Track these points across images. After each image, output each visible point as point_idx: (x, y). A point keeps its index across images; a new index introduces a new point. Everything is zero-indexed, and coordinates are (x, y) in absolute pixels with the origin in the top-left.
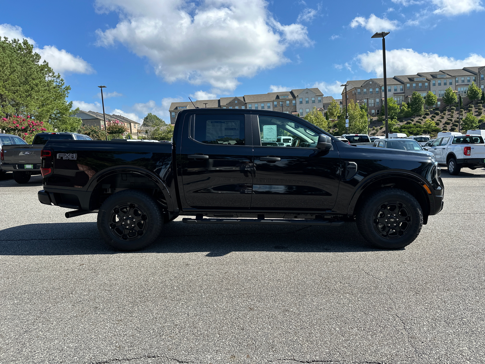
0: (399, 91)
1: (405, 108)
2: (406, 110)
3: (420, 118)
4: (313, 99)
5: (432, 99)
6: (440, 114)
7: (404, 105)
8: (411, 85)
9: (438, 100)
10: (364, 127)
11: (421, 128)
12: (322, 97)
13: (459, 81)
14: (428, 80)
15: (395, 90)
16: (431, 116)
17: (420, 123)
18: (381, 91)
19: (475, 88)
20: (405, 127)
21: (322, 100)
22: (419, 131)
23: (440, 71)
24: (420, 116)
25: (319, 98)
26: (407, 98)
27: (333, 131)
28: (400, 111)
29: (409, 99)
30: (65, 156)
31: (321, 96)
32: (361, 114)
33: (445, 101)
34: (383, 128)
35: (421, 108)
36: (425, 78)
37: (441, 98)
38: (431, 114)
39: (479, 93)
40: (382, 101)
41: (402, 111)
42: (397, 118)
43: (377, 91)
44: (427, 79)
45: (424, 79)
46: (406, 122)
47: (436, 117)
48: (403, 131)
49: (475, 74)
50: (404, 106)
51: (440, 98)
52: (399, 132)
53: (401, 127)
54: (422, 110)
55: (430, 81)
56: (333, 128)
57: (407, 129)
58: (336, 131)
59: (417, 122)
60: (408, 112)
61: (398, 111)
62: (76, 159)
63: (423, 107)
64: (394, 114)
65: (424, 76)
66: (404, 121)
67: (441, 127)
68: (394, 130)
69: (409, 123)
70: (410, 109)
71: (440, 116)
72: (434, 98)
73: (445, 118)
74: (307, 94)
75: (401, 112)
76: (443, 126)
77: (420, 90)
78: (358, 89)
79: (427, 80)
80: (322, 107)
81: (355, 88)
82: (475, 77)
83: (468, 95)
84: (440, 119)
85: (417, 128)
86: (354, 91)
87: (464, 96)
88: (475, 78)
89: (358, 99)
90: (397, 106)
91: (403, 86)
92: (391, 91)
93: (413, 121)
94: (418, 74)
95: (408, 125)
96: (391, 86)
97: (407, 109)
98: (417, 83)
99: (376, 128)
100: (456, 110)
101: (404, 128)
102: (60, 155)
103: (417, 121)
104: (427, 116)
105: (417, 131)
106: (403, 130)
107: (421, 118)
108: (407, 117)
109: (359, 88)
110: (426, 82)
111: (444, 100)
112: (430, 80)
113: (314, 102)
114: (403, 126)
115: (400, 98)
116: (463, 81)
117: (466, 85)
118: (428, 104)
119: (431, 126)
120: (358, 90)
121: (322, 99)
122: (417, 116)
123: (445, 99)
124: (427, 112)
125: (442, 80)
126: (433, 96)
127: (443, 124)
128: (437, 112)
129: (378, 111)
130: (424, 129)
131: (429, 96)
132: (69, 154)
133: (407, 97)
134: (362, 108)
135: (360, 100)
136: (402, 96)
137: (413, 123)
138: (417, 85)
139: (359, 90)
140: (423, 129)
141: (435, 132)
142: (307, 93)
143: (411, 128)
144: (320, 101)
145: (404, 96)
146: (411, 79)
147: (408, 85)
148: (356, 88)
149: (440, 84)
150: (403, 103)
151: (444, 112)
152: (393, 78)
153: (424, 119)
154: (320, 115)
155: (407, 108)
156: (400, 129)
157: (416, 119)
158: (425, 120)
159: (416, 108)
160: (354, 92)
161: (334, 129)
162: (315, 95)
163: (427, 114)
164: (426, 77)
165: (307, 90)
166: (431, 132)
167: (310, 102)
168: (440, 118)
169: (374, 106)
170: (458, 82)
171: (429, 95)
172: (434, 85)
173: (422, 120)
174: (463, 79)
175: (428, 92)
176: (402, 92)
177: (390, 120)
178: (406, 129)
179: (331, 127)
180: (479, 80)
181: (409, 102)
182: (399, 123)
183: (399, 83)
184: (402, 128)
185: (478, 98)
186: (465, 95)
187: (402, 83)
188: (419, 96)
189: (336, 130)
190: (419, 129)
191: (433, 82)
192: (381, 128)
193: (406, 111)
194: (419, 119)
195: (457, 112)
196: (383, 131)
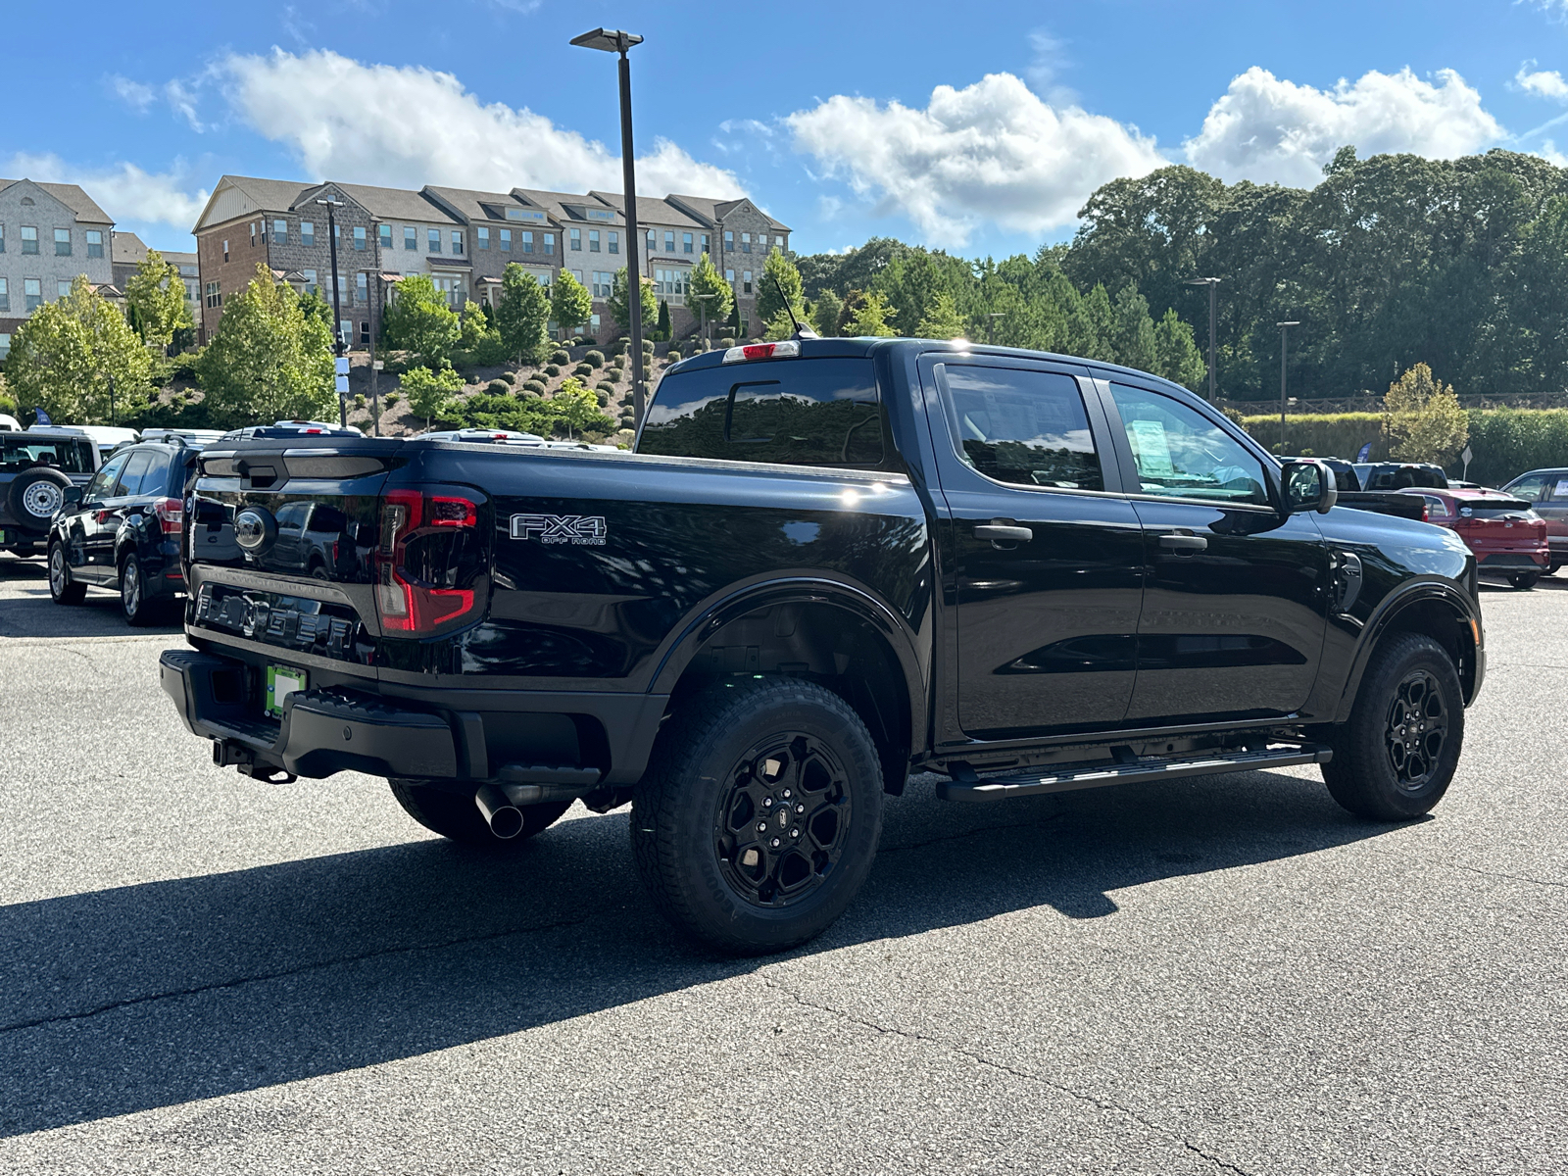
0: (447, 253)
1: (478, 328)
2: (482, 334)
3: (535, 372)
4: (61, 236)
5: (575, 301)
6: (605, 365)
7: (472, 315)
8: (494, 234)
9: (597, 308)
10: (323, 392)
11: (545, 414)
12: (107, 233)
13: (657, 244)
14: (556, 225)
15: (435, 246)
16: (573, 366)
17: (541, 393)
18: (375, 241)
19: (713, 277)
20: (486, 404)
21: (106, 249)
22: (539, 423)
23: (591, 194)
24: (536, 363)
25: (94, 238)
26: (481, 286)
27: (175, 401)
28: (460, 336)
29: (490, 291)
30: (549, 525)
31: (100, 227)
32: (306, 334)
33: (618, 313)
34: (397, 405)
35: (538, 335)
36: (545, 215)
37: (604, 301)
38: (573, 360)
39: (723, 299)
40: (384, 285)
41: (469, 336)
42: (450, 366)
43: (359, 241)
44: (549, 220)
45: (541, 217)
46: (484, 386)
47: (593, 372)
48: (481, 423)
49: (708, 226)
50: (475, 318)
51: (598, 300)
52: (464, 424)
53: (471, 403)
54: (543, 341)
55: (563, 228)
56: (170, 384)
57: (494, 415)
58: (189, 402)
59: (527, 387)
60: (492, 342)
61: (454, 335)
62: (602, 542)
63: (545, 332)
64: (437, 347)
65: (539, 208)
66: (478, 378)
67: (615, 415)
68: (446, 413)
69: (502, 391)
70: (496, 333)
71: (606, 370)
72: (580, 300)
73: (622, 379)
74: (26, 209)
75: (462, 344)
76: (621, 410)
77: (529, 258)
78: (278, 218)
79: (549, 225)
80: (109, 279)
81: (261, 211)
82: (707, 237)
83: (691, 303)
84: (609, 384)
85: (533, 411)
86: (260, 224)
87: (677, 302)
88: (708, 242)
89: (281, 267)
90: (449, 315)
91: (465, 235)
92: (418, 248)
93: (510, 381)
94: (515, 195)
95: (495, 399)
96: (417, 225)
97: (486, 331)
98: (517, 228)
99: (368, 402)
100: (657, 354)
101: (484, 408)
102: (526, 521)
103: (529, 382)
104: (561, 369)
105: (534, 424)
106: (481, 416)
107: (541, 373)
108: (489, 367)
109: (279, 215)
110: (545, 230)
111: (614, 311)
112: (563, 224)
113: (64, 250)
114: (479, 400)
115: (452, 284)
116: (670, 247)
117: (680, 261)
118: (561, 320)
119: (584, 410)
120: (276, 222)
121: (107, 240)
122: (525, 363)
123: (618, 305)
124: (559, 351)
125: (604, 231)
126: (576, 291)
127: (621, 404)
128: (592, 356)
129: (365, 327)
130: (558, 417)
131: (563, 290)
132: (567, 518)
133: (481, 281)
134: (307, 309)
135: (288, 271)
136: (459, 276)
137: (512, 391)
138: (517, 236)
139: (280, 227)
140: (553, 419)
141: (597, 430)
142: (28, 201)
143: (508, 409)
144: (96, 251)
145: (467, 276)
146: (493, 210)
147: (483, 234)
148: (267, 215)
149: (596, 247)
150: (470, 305)
151: (618, 356)
152: (419, 194)
153: (550, 379)
154: (112, 320)
155: (485, 326)
156: (469, 411)
157: (523, 376)
158: (554, 383)
159: (520, 332)
160: (258, 230)
161: (177, 391)
162: (71, 217)
163: (560, 360)
164: (546, 210)
165: (30, 188)
166: (584, 433)
167: (48, 248)
168: (607, 380)
169: (351, 306)
170: (654, 248)
171: (562, 283)
172: (577, 246)
173: (544, 381)
174: (669, 237)
175: (556, 274)
176: (460, 257)
177: (430, 371)
178: (491, 412)
179: (161, 379)
180: (719, 251)
181: (491, 301)
182: (464, 388)
183: (447, 219)
184: (473, 407)
185: (720, 315)
186: (678, 300)
187: (460, 220)
188: (530, 285)
189: (188, 396)
190: (538, 416)
191: (571, 233)
192: (391, 403)
193: (481, 340)
194: (534, 378)
195: (659, 361)
196: (401, 414)
